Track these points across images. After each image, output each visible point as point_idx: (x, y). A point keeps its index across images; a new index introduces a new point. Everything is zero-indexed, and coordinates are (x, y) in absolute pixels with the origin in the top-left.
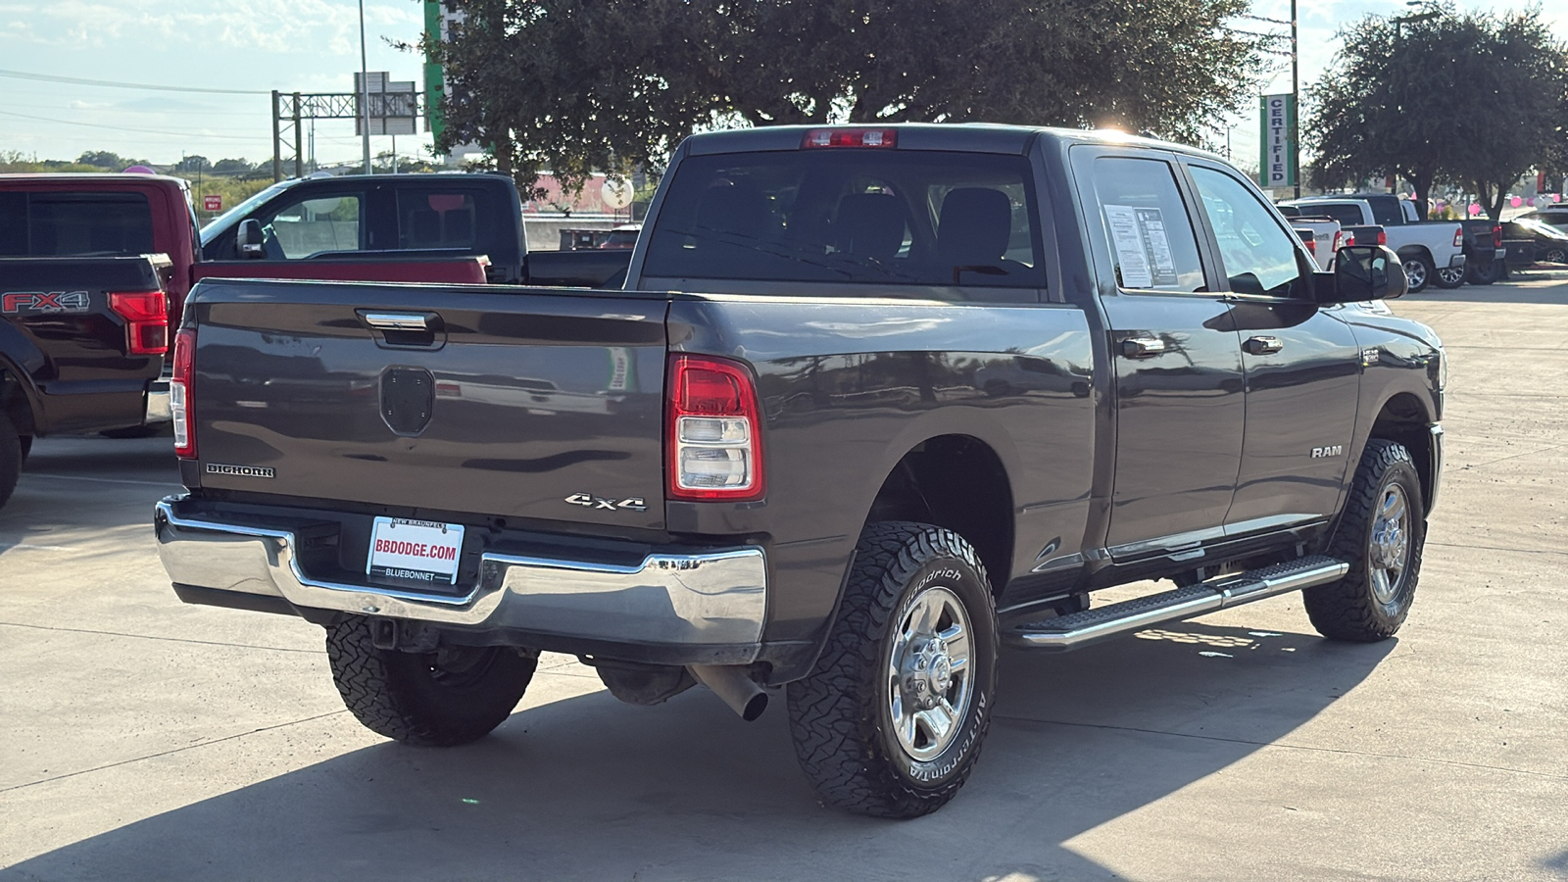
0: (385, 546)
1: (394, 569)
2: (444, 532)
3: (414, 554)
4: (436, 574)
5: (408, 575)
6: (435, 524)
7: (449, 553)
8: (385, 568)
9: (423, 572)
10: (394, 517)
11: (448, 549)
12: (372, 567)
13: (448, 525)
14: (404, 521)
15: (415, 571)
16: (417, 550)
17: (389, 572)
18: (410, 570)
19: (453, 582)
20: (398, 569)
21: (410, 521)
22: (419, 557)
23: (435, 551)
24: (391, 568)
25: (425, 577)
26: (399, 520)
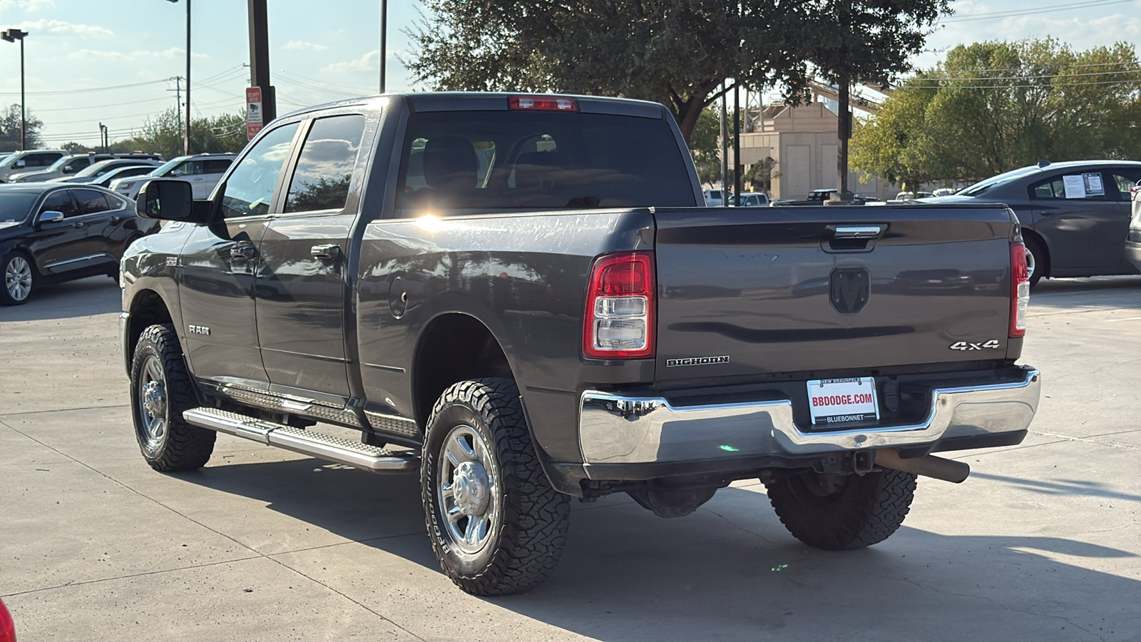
0: (820, 401)
1: (833, 416)
2: (860, 384)
3: (843, 403)
4: (865, 414)
5: (844, 419)
6: (853, 379)
7: (867, 398)
8: (826, 417)
9: (855, 415)
10: (821, 379)
11: (866, 395)
12: (816, 418)
13: (861, 378)
14: (830, 381)
15: (848, 415)
16: (845, 400)
17: (829, 420)
18: (845, 416)
19: (878, 418)
20: (836, 416)
21: (834, 380)
22: (847, 405)
23: (858, 399)
24: (830, 416)
25: (857, 418)
26: (826, 381)
